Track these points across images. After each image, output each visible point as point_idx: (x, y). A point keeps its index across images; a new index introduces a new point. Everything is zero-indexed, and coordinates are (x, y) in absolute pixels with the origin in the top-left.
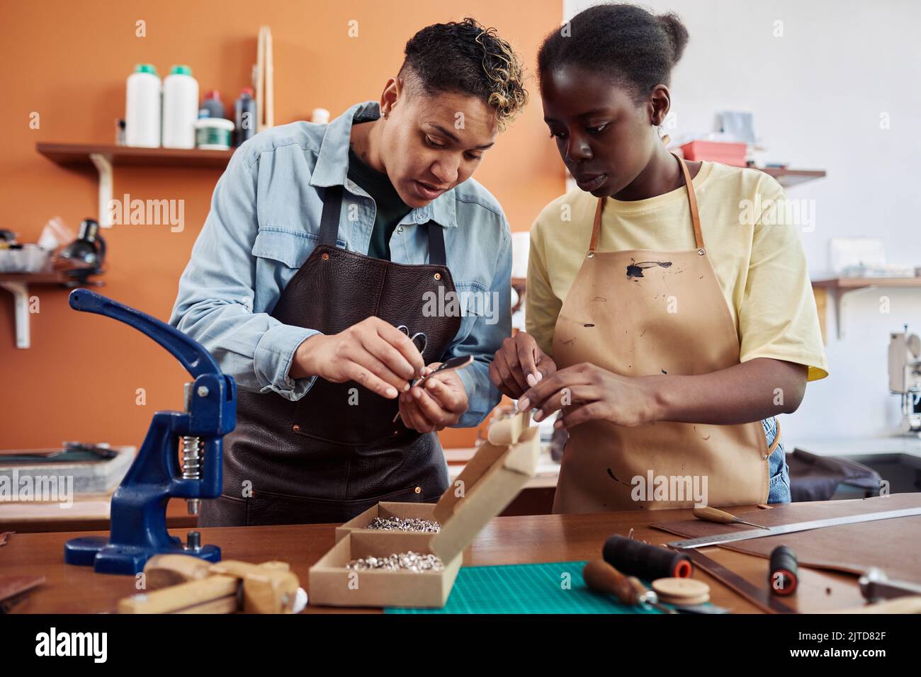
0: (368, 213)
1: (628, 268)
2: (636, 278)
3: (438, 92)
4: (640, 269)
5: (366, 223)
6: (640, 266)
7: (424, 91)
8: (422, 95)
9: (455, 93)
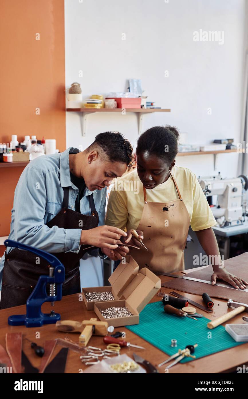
0: (76, 192)
1: (163, 208)
2: (166, 211)
3: (114, 161)
4: (167, 208)
5: (75, 195)
6: (167, 207)
7: (109, 160)
8: (109, 161)
9: (120, 162)
